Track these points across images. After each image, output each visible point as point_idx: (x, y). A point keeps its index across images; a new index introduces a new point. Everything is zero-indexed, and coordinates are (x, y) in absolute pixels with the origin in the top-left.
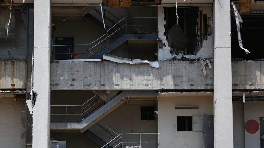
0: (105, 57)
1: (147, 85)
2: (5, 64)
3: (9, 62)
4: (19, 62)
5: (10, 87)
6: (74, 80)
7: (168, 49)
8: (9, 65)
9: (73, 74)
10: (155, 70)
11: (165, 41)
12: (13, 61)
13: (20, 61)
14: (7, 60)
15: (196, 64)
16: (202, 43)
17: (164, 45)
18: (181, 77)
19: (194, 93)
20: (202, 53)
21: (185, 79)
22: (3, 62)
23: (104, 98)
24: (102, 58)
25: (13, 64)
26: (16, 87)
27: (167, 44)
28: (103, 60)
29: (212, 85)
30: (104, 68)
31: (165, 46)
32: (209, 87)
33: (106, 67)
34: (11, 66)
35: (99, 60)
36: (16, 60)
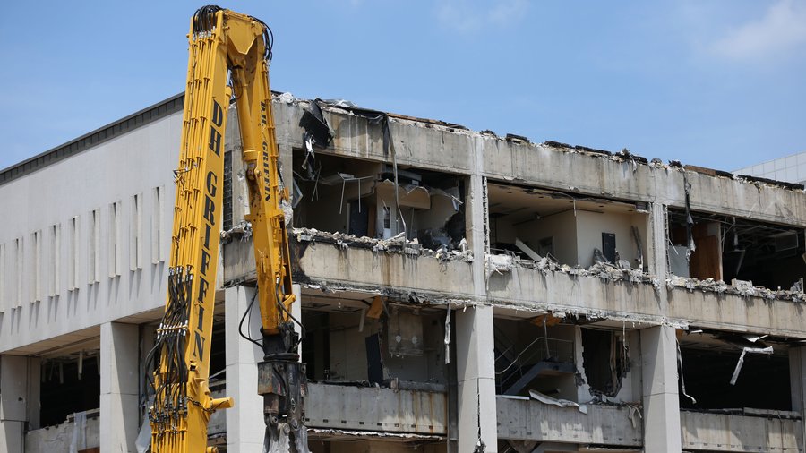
0: (533, 395)
1: (576, 436)
2: (421, 395)
3: (425, 394)
4: (436, 395)
5: (428, 431)
7: (587, 386)
8: (426, 398)
10: (583, 416)
11: (584, 376)
12: (430, 392)
13: (437, 392)
14: (423, 391)
15: (624, 411)
16: (620, 381)
17: (583, 380)
18: (609, 427)
19: (621, 450)
20: (624, 394)
21: (613, 431)
22: (419, 394)
24: (530, 396)
25: (430, 396)
26: (434, 431)
27: (586, 380)
28: (532, 399)
29: (642, 440)
30: (530, 412)
31: (584, 383)
32: (638, 444)
33: (532, 408)
34: (428, 399)
35: (528, 398)
36: (434, 392)
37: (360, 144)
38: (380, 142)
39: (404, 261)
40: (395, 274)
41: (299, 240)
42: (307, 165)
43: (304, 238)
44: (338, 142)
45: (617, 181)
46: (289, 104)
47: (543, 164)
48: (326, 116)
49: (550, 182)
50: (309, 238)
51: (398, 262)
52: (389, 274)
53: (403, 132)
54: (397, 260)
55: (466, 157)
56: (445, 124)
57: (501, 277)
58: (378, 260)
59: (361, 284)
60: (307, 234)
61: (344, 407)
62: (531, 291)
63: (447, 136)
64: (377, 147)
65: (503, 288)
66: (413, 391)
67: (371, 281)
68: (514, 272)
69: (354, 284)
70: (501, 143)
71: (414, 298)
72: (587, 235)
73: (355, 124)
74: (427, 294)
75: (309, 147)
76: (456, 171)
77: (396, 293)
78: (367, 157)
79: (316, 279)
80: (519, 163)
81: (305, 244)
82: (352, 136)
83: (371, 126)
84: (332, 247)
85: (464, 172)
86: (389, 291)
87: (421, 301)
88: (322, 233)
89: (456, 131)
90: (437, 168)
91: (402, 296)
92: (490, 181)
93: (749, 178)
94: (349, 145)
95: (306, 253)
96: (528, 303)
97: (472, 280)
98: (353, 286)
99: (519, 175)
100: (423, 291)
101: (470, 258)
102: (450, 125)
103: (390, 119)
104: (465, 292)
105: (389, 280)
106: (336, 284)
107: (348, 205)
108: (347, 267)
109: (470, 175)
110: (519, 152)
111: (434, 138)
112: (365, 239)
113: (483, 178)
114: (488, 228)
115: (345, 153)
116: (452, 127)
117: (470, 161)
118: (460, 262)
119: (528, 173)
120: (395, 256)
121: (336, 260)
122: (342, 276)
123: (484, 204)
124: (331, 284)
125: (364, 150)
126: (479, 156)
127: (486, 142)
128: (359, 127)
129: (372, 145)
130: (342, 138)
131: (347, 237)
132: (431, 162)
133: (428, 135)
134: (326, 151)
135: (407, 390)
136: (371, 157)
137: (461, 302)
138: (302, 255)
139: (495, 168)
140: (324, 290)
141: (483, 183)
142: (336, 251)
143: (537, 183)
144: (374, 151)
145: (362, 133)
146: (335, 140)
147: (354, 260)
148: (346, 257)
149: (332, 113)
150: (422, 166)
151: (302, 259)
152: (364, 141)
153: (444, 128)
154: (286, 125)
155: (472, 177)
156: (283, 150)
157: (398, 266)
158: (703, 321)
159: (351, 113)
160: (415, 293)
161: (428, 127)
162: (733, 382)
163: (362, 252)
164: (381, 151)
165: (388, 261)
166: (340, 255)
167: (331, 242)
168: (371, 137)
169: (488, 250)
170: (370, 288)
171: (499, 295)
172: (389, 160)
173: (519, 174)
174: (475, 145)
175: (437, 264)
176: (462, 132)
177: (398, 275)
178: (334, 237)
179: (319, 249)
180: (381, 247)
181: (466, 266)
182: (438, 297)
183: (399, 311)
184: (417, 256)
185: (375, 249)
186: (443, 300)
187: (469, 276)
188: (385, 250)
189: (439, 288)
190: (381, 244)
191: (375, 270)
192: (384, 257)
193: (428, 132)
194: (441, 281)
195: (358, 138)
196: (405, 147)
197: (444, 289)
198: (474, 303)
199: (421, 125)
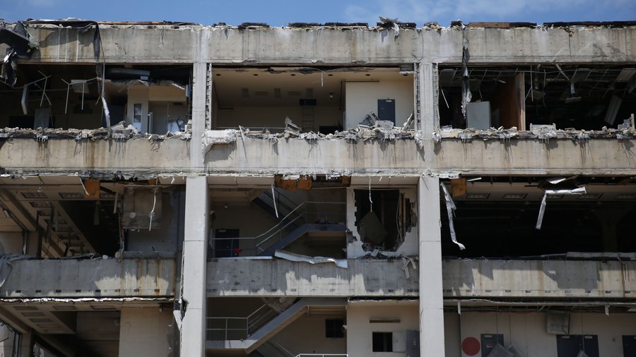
0: (278, 254)
1: (332, 290)
2: (148, 263)
3: (153, 261)
4: (165, 261)
5: (154, 293)
6: (237, 284)
7: (359, 243)
8: (153, 264)
9: (235, 276)
10: (342, 271)
11: (356, 234)
12: (158, 259)
13: (167, 259)
14: (151, 258)
15: (396, 263)
16: (403, 236)
17: (355, 238)
18: (376, 280)
19: (394, 302)
20: (404, 249)
21: (382, 282)
22: (145, 261)
23: (276, 308)
24: (273, 256)
25: (158, 262)
26: (161, 294)
27: (358, 237)
28: (275, 258)
29: (417, 291)
30: (276, 268)
31: (356, 240)
32: (413, 294)
33: (279, 267)
34: (155, 265)
35: (270, 258)
36: (163, 258)
37: (69, 51)
38: (91, 46)
39: (111, 144)
40: (100, 157)
42: (4, 75)
43: (1, 135)
44: (45, 51)
45: (374, 48)
47: (280, 44)
48: (30, 32)
49: (288, 58)
50: (6, 136)
51: (104, 146)
52: (93, 158)
53: (118, 35)
54: (103, 145)
55: (189, 48)
56: (170, 23)
57: (223, 149)
58: (82, 147)
59: (61, 169)
60: (4, 132)
61: (60, 278)
62: (259, 159)
63: (169, 33)
64: (88, 51)
65: (226, 158)
66: (139, 259)
67: (73, 166)
68: (239, 144)
69: (53, 169)
70: (231, 33)
71: (119, 176)
72: (359, 104)
73: (65, 35)
74: (135, 171)
75: (6, 59)
76: (177, 61)
77: (99, 173)
78: (77, 61)
79: (10, 169)
80: (252, 47)
81: (3, 140)
82: (61, 44)
83: (82, 34)
84: (32, 140)
85: (185, 61)
86: (93, 172)
87: (126, 178)
88: (23, 130)
89: (182, 28)
90: (154, 61)
91: (106, 176)
92: (215, 66)
93: (557, 25)
94: (57, 53)
95: (3, 148)
96: (255, 170)
97: (189, 154)
98: (52, 172)
99: (251, 57)
100: (130, 170)
101: (188, 136)
102: (175, 23)
103: (100, 26)
104: (180, 166)
105: (93, 162)
106: (33, 171)
108: (47, 156)
109: (192, 64)
110: (252, 36)
111: (153, 36)
112: (70, 131)
113: (208, 64)
114: (210, 108)
115: (52, 61)
116: (176, 25)
117: (193, 52)
118: (176, 140)
119: (261, 54)
120: (101, 142)
121: (35, 151)
122: (41, 164)
123: (207, 87)
124: (26, 172)
125: (74, 55)
126: (205, 46)
127: (213, 33)
128: (70, 37)
129: (82, 50)
130: (49, 47)
131: (48, 130)
132: (149, 57)
133: (146, 35)
134: (31, 61)
135: (132, 258)
136: (81, 61)
137: (169, 175)
139: (222, 54)
140: (13, 177)
141: (208, 68)
142: (36, 144)
143: (272, 62)
144: (85, 54)
145: (72, 39)
146: (42, 50)
147: (54, 150)
148: (46, 147)
149: (44, 28)
150: (137, 61)
152: (74, 48)
153: (168, 27)
155: (195, 65)
157: (104, 150)
158: (483, 169)
159: (61, 26)
160: (121, 172)
161: (149, 28)
162: (539, 226)
163: (64, 142)
164: (92, 54)
165: (93, 147)
166: (40, 146)
167: (31, 136)
168: (82, 43)
169: (209, 127)
170: (69, 172)
171: (219, 164)
172: (101, 61)
173: (251, 55)
174: (201, 36)
175: (149, 144)
176: (188, 27)
177: (103, 158)
178: (34, 132)
179: (17, 143)
180: (85, 136)
181: (182, 144)
182: (148, 173)
183: (136, 191)
184: (125, 140)
185: (78, 138)
186: (152, 176)
187: (185, 151)
188: (89, 138)
189: (149, 165)
190: (86, 133)
191: (77, 156)
192: (89, 144)
193: (149, 32)
194: (151, 158)
195: (67, 45)
196: (120, 48)
197: (155, 165)
198: (184, 175)
199: (142, 27)
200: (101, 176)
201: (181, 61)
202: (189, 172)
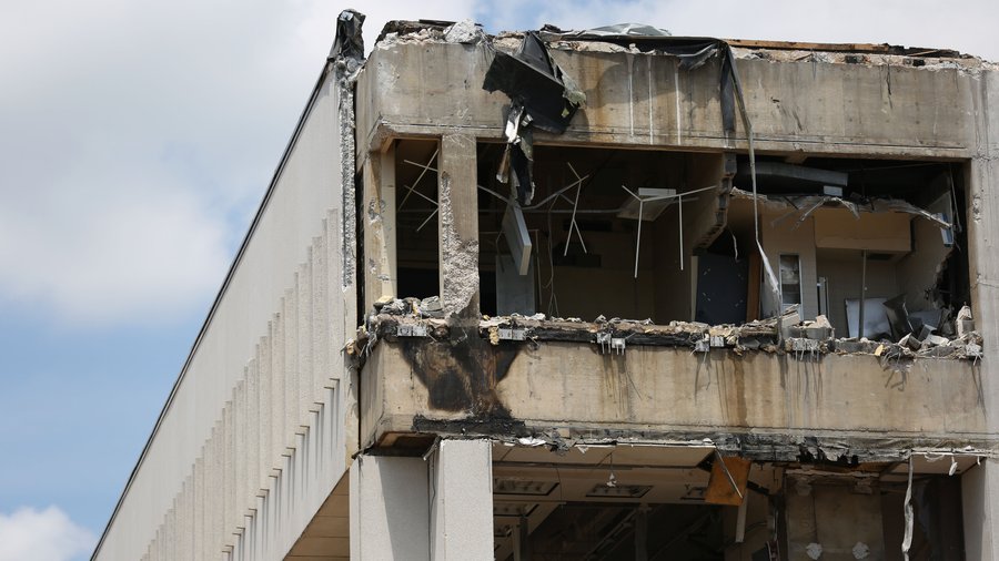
37: (659, 116)
38: (714, 105)
39: (784, 369)
40: (759, 398)
41: (494, 339)
42: (508, 173)
43: (506, 334)
44: (600, 116)
46: (467, 45)
48: (560, 61)
50: (520, 335)
51: (767, 371)
52: (741, 402)
53: (776, 78)
54: (764, 369)
55: (958, 119)
56: (899, 50)
58: (711, 371)
59: (664, 429)
60: (514, 326)
63: (902, 76)
64: (705, 117)
67: (692, 421)
69: (645, 428)
71: (812, 450)
73: (643, 73)
74: (851, 439)
75: (512, 132)
76: (929, 153)
77: (760, 442)
78: (679, 142)
79: (536, 424)
81: (510, 349)
82: (637, 99)
83: (687, 72)
84: (585, 349)
85: (950, 153)
86: (744, 439)
87: (832, 456)
88: (558, 322)
89: (932, 64)
90: (872, 150)
91: (779, 449)
95: (514, 368)
97: (980, 399)
98: (642, 434)
100: (837, 434)
101: (974, 349)
102: (913, 51)
103: (737, 54)
104: (960, 428)
105: (742, 412)
106: (596, 432)
107: (694, 260)
108: (627, 392)
109: (968, 160)
111: (864, 85)
112: (677, 327)
115: (618, 140)
117: (969, 129)
118: (944, 361)
120: (759, 359)
121: (595, 380)
122: (612, 413)
124: (582, 434)
125: (671, 126)
128: (657, 79)
129: (691, 114)
130: (609, 106)
131: (625, 325)
132: (859, 139)
133: (847, 79)
134: (567, 139)
136: (689, 143)
137: (945, 452)
138: (502, 372)
140: (555, 448)
142: (596, 358)
144: (698, 126)
145: (664, 88)
146: (591, 114)
147: (643, 376)
148: (623, 369)
149: (584, 53)
150: (830, 149)
151: (504, 383)
152: (671, 108)
153: (897, 59)
154: (459, 91)
155: (975, 166)
156: (453, 148)
157: (767, 381)
159: (634, 50)
160: (814, 440)
161: (850, 60)
163: (666, 356)
164: (715, 126)
165: (739, 372)
166: (607, 365)
167: (580, 339)
168: (689, 97)
170: (688, 436)
172: (739, 145)
174: (984, 88)
175: (878, 369)
176: (947, 64)
177: (768, 402)
178: (591, 328)
179: (549, 357)
180: (718, 342)
181: (961, 369)
182: (881, 445)
183: (817, 487)
184: (820, 355)
185: (700, 346)
186: (895, 453)
187: (971, 389)
188: (729, 347)
189: (884, 425)
190: (720, 334)
191: (702, 394)
192: (728, 363)
193: (852, 71)
194: (888, 407)
195: (652, 102)
196: (784, 112)
197: (898, 425)
198: (979, 453)
199: (831, 58)
200: (766, 449)
201: (941, 153)
202: (986, 444)
